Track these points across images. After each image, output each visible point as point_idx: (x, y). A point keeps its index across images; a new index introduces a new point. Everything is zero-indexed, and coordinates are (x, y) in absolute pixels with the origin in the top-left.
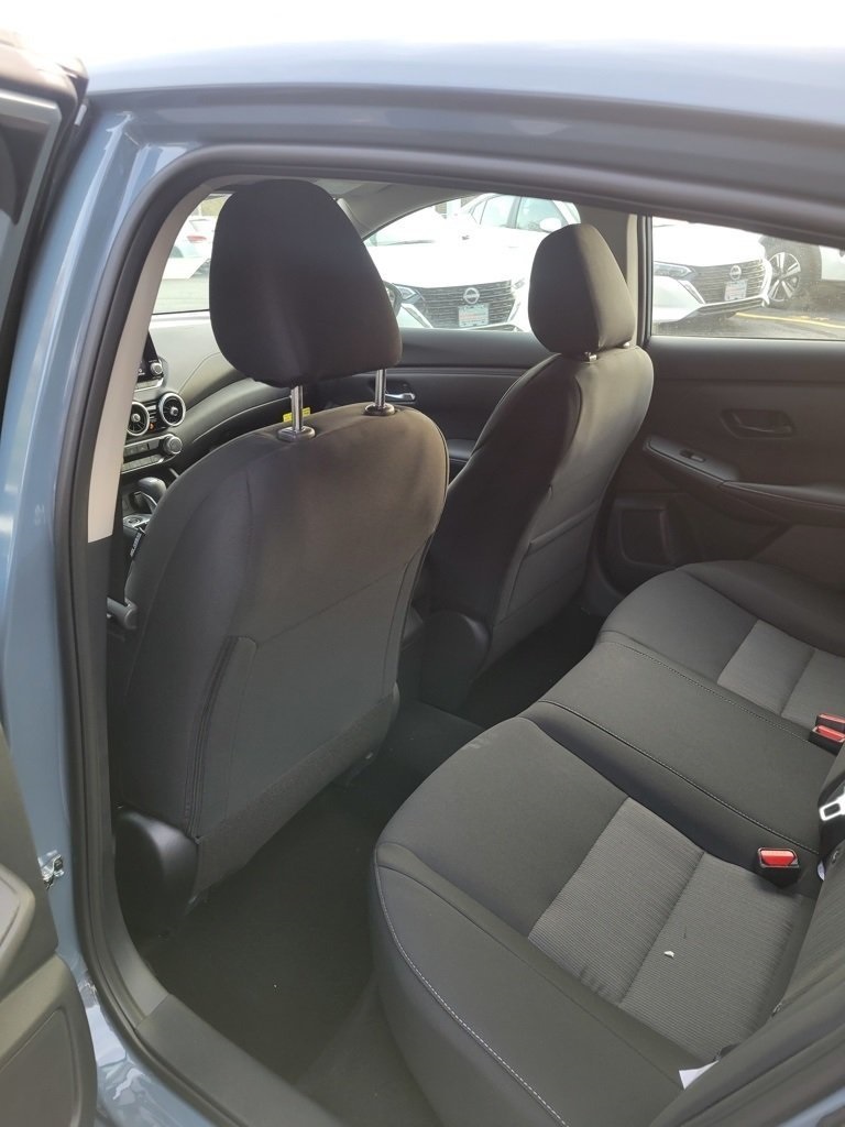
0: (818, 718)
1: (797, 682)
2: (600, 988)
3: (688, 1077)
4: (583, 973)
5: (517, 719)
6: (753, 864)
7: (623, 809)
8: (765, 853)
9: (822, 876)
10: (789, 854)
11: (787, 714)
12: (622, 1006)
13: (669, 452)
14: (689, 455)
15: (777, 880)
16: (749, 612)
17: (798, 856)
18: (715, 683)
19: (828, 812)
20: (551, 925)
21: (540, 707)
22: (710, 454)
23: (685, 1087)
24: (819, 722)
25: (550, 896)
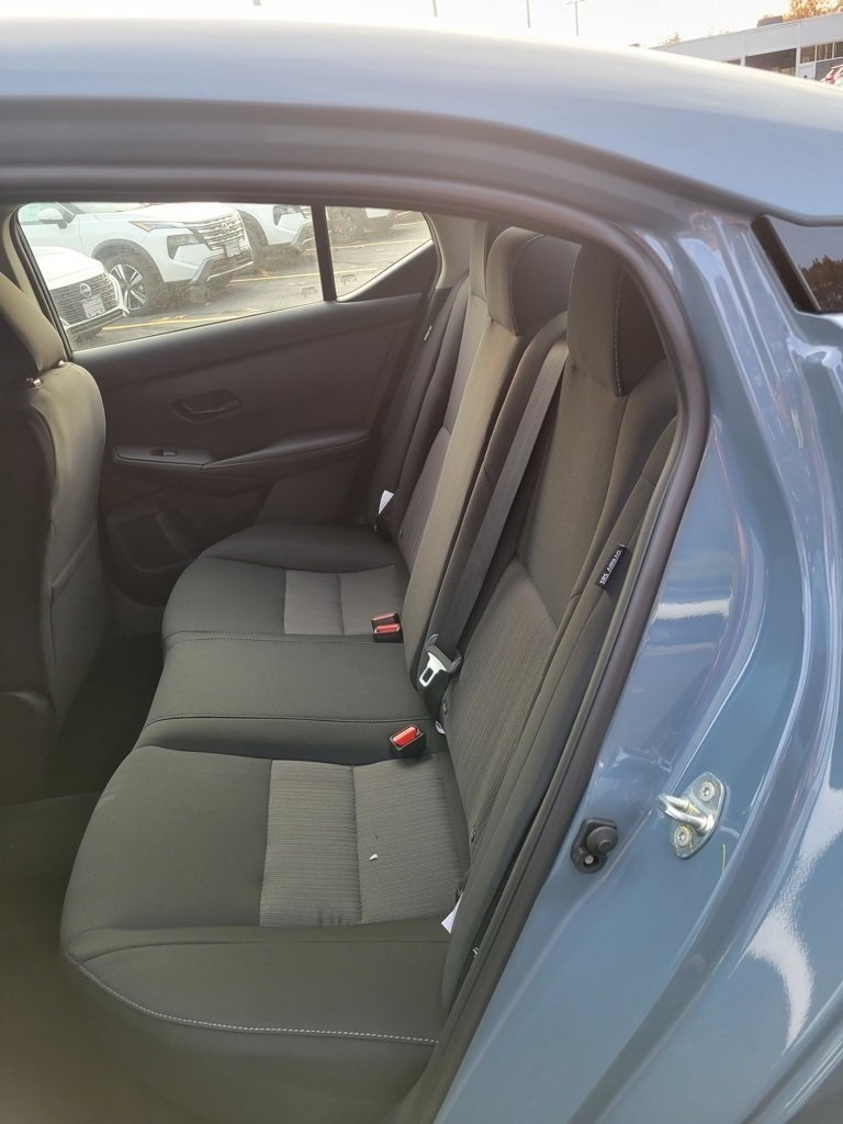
0: (373, 622)
1: (340, 606)
2: (340, 920)
3: (448, 923)
4: (321, 920)
5: (135, 752)
6: (393, 753)
7: (273, 772)
8: (396, 739)
9: (442, 731)
10: (412, 729)
11: (347, 633)
12: (364, 921)
13: (143, 457)
14: (160, 453)
15: (413, 754)
16: (278, 567)
17: (418, 727)
18: (283, 633)
19: (426, 679)
20: (272, 901)
21: (150, 729)
22: (178, 448)
23: (450, 931)
24: (375, 625)
25: (259, 879)
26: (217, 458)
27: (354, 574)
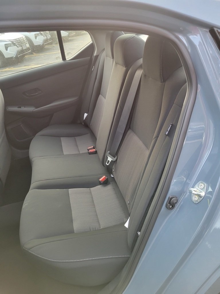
0: (88, 149)
1: (77, 146)
2: (95, 229)
4: (90, 229)
6: (100, 183)
7: (69, 192)
8: (101, 180)
10: (104, 176)
11: (81, 153)
12: (101, 228)
13: (15, 109)
14: (20, 107)
15: (105, 183)
16: (58, 136)
17: (106, 176)
18: (63, 155)
19: (108, 163)
20: (77, 226)
22: (25, 105)
23: (128, 228)
24: (88, 150)
25: (72, 221)
26: (37, 108)
27: (79, 137)
